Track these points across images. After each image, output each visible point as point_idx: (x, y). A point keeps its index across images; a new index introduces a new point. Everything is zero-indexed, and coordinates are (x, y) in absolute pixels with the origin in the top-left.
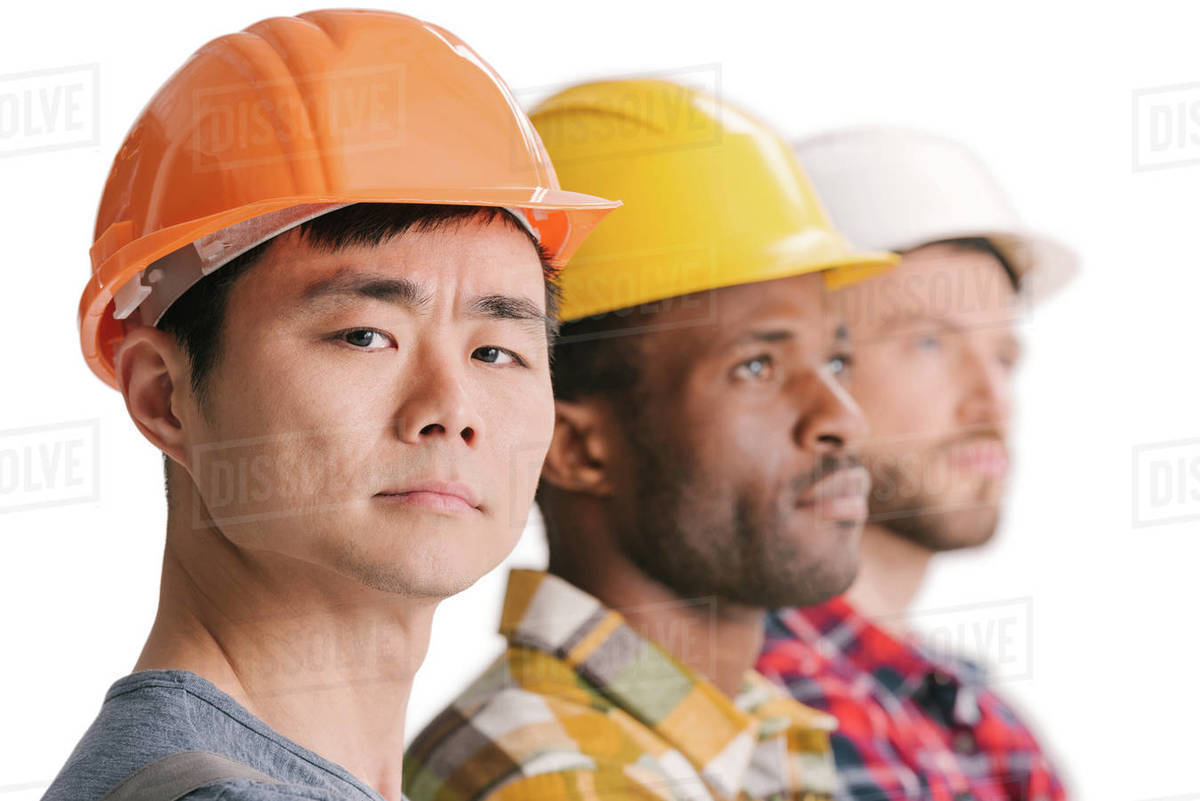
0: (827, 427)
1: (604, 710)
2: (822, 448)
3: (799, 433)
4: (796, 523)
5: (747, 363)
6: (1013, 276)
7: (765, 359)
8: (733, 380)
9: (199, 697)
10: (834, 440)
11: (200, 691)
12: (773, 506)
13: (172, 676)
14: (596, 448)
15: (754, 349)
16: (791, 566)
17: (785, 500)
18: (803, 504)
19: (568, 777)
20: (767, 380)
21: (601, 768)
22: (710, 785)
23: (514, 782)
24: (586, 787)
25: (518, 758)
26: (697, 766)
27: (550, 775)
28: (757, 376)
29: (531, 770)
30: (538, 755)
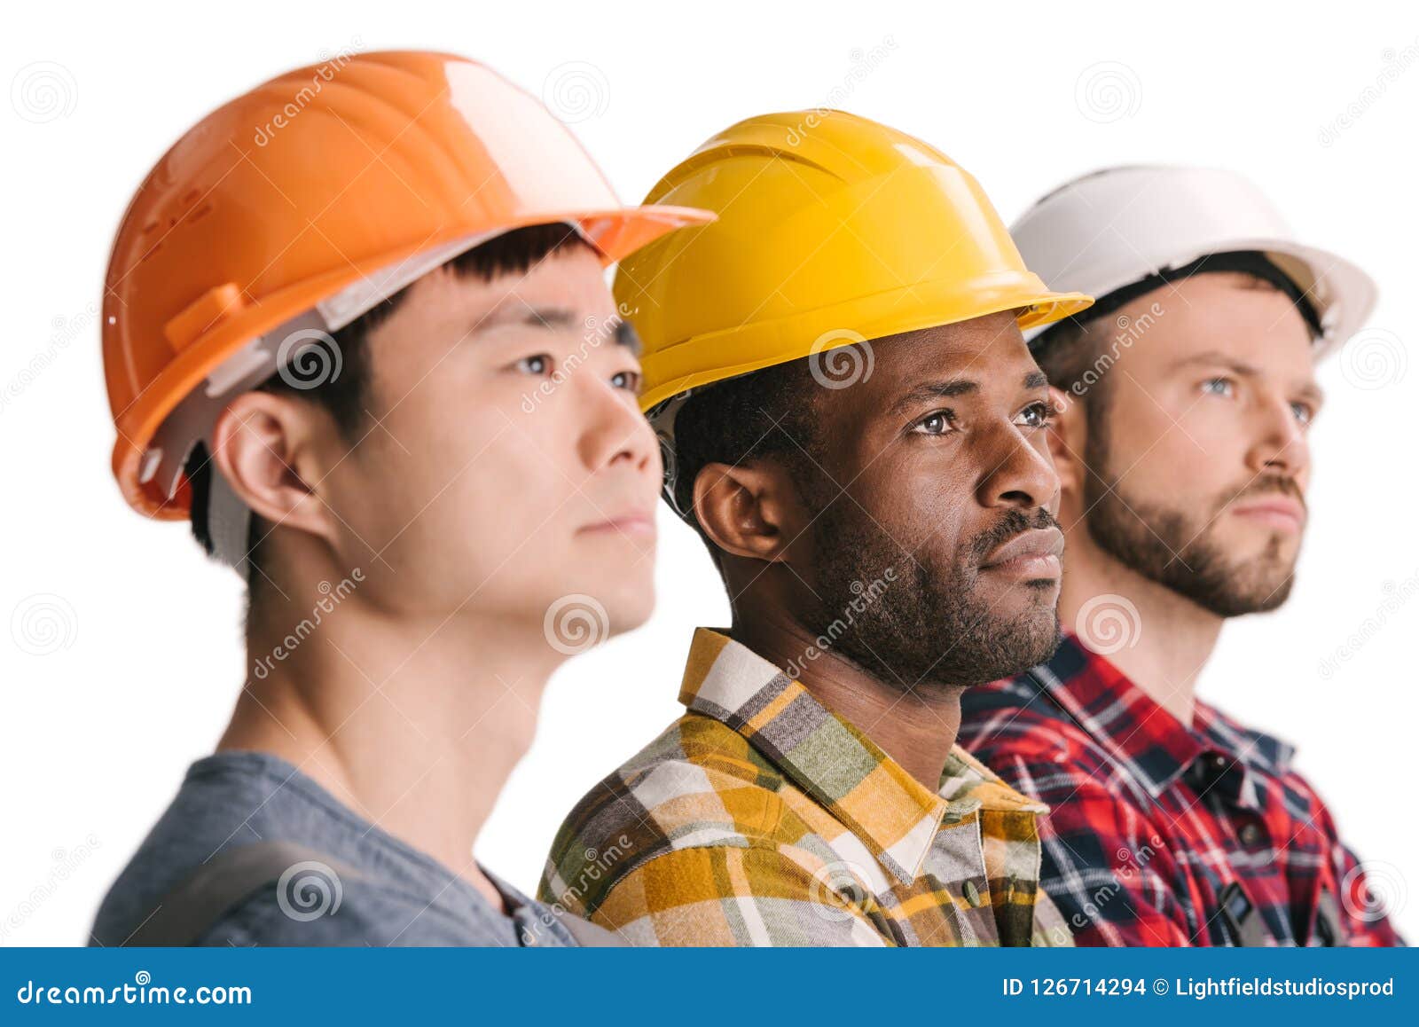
0: (1013, 485)
1: (773, 787)
2: (1008, 505)
3: (981, 493)
4: (981, 587)
5: (926, 421)
7: (946, 415)
8: (910, 435)
10: (1025, 498)
14: (770, 515)
15: (933, 404)
17: (969, 564)
18: (985, 568)
19: (716, 853)
20: (945, 434)
21: (753, 846)
22: (887, 871)
23: (660, 855)
24: (734, 863)
25: (667, 832)
26: (875, 849)
27: (696, 848)
28: (938, 431)
29: (678, 844)
30: (689, 829)
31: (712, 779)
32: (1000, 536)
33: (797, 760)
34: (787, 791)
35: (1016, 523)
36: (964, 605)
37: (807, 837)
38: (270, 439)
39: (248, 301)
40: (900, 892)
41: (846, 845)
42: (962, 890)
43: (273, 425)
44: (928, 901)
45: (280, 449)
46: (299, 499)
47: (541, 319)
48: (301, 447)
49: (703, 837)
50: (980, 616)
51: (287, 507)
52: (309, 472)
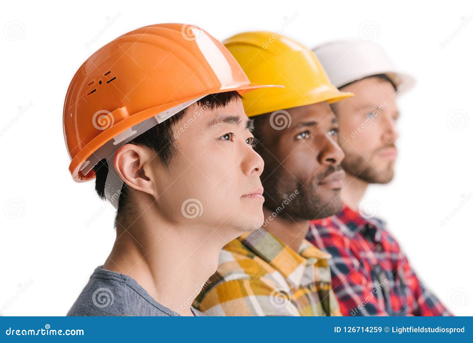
0: (330, 156)
1: (252, 257)
2: (328, 163)
3: (319, 158)
4: (319, 190)
5: (301, 134)
6: (395, 87)
7: (307, 132)
8: (296, 139)
9: (130, 287)
10: (333, 160)
11: (131, 285)
12: (311, 184)
13: (122, 277)
15: (303, 129)
16: (317, 205)
17: (315, 183)
18: (320, 184)
19: (240, 282)
20: (308, 139)
21: (252, 278)
22: (289, 284)
23: (221, 283)
24: (247, 285)
25: (223, 275)
26: (285, 277)
27: (234, 281)
28: (304, 138)
29: (227, 279)
30: (230, 274)
31: (234, 257)
32: (326, 174)
33: (258, 247)
34: (257, 259)
35: (331, 169)
36: (313, 196)
37: (267, 275)
38: (134, 160)
39: (131, 114)
40: (293, 291)
41: (276, 275)
42: (309, 287)
43: (135, 155)
44: (301, 293)
45: (138, 163)
46: (145, 182)
47: (228, 120)
48: (145, 163)
49: (235, 276)
50: (318, 200)
51: (140, 185)
52: (148, 173)
